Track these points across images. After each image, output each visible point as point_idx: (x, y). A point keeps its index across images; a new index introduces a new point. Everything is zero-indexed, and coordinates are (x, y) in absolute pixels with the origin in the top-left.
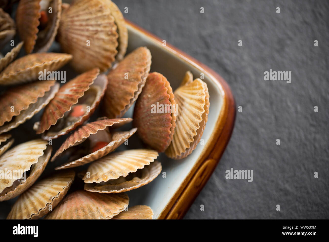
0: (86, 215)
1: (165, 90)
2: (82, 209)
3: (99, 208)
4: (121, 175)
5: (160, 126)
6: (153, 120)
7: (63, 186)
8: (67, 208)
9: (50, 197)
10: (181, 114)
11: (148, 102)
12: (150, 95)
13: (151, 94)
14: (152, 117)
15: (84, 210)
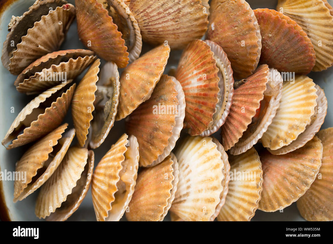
0: (298, 178)
1: (284, 22)
2: (289, 174)
3: (303, 163)
4: (306, 125)
5: (299, 55)
6: (288, 54)
7: (257, 167)
8: (273, 181)
9: (256, 185)
10: (308, 32)
11: (272, 41)
12: (270, 34)
13: (270, 32)
14: (285, 52)
15: (292, 174)
